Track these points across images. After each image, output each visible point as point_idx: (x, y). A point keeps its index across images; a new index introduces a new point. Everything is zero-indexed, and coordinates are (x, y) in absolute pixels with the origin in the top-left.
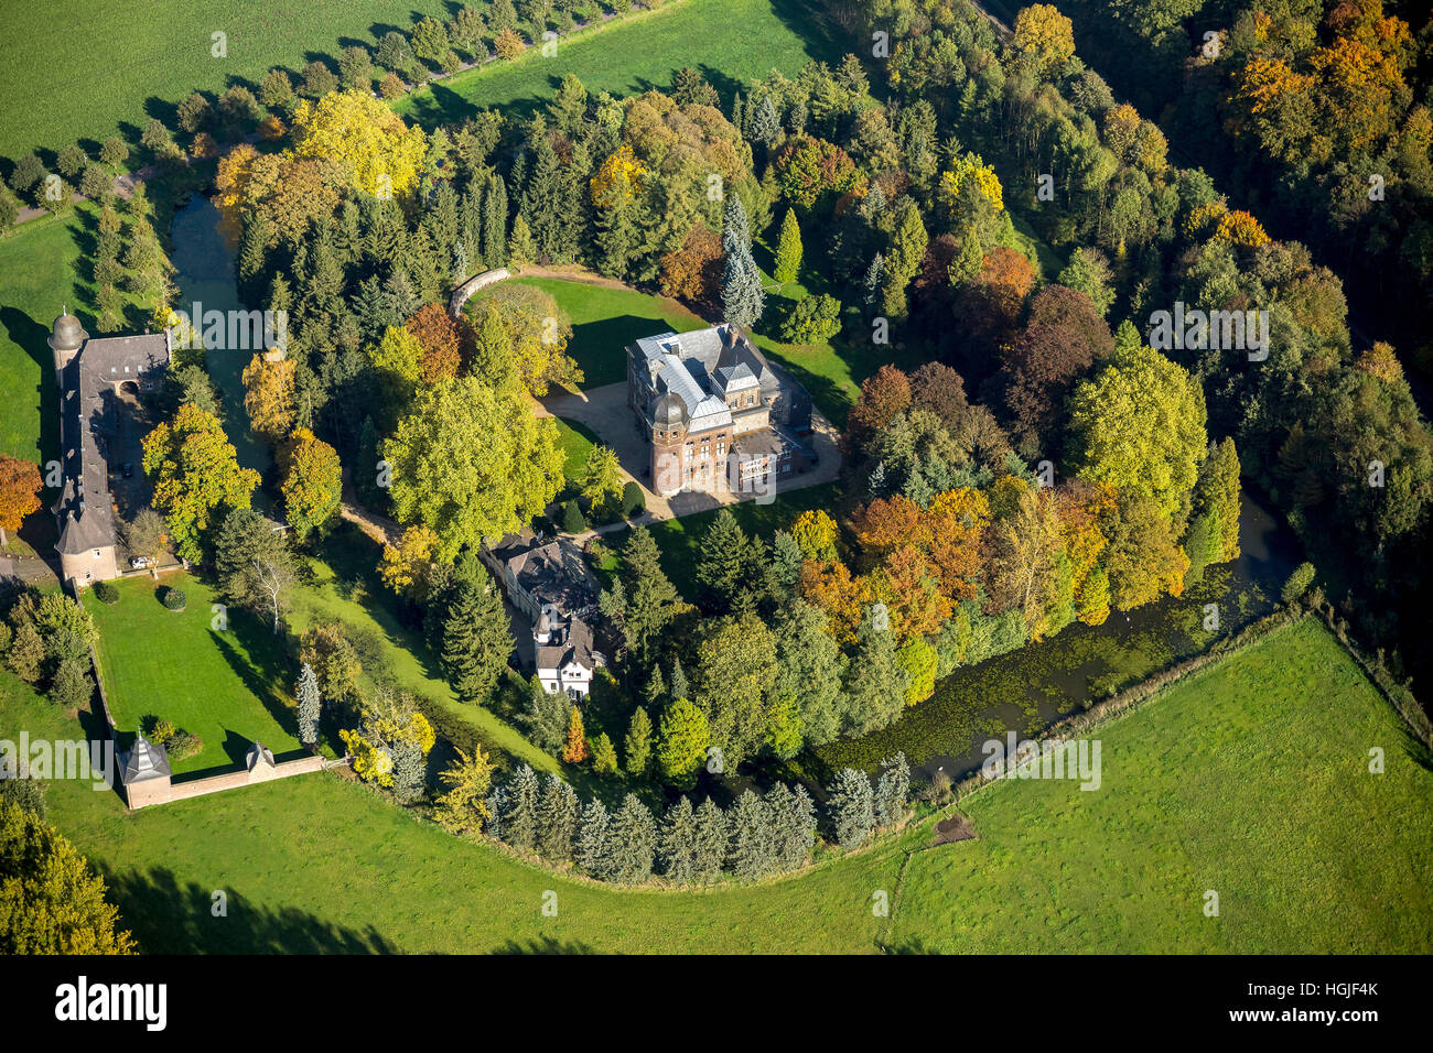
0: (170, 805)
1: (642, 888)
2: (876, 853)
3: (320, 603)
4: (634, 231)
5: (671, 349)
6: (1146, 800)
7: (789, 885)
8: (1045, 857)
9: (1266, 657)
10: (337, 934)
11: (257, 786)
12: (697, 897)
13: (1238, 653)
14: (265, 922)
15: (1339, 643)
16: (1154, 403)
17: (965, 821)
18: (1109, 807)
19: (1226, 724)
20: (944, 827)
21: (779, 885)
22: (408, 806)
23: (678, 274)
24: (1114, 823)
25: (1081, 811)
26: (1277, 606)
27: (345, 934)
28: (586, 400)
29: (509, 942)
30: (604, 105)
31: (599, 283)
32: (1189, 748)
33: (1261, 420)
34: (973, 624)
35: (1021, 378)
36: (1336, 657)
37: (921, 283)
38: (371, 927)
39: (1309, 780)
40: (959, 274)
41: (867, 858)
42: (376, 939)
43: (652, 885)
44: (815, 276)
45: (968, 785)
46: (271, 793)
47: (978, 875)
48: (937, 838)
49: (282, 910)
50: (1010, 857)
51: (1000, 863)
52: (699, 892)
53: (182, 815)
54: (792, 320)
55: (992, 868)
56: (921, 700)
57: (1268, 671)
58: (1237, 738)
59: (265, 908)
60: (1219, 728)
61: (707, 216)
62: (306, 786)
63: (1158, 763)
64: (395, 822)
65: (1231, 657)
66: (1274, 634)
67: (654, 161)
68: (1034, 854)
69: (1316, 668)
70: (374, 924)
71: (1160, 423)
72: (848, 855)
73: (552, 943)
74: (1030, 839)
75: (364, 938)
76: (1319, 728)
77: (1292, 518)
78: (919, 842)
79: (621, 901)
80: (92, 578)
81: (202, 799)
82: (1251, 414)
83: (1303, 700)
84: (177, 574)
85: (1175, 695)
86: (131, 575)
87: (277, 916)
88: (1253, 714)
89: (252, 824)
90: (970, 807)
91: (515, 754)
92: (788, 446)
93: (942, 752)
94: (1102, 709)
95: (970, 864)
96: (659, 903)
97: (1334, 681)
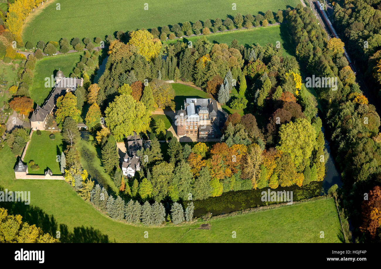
0: (25, 180)
1: (120, 221)
2: (182, 227)
3: (86, 145)
4: (203, 75)
5: (193, 102)
6: (259, 231)
7: (156, 229)
8: (224, 238)
9: (313, 205)
10: (44, 215)
11: (47, 180)
12: (132, 227)
13: (307, 203)
14: (30, 209)
15: (336, 206)
16: (299, 132)
17: (209, 225)
18: (249, 230)
19: (292, 218)
20: (203, 226)
21: (154, 229)
22: (77, 192)
23: (210, 87)
24: (247, 234)
25: (240, 230)
26: (325, 194)
27: (47, 216)
28: (175, 112)
29: (83, 226)
30: (207, 44)
31: (195, 88)
32: (279, 222)
33: (343, 147)
34: (236, 180)
35: (272, 121)
36: (333, 209)
37: (268, 98)
38: (53, 215)
39: (306, 236)
40: (275, 96)
41: (179, 228)
42: (52, 218)
43: (122, 222)
44: (250, 95)
45: (215, 217)
46: (49, 182)
47: (205, 238)
48: (200, 227)
49: (36, 206)
50: (215, 236)
51: (212, 237)
52: (133, 226)
53: (27, 183)
54: (233, 102)
55: (209, 237)
56: (217, 196)
57: (312, 209)
58: (293, 222)
59: (32, 206)
60: (290, 219)
61: (221, 74)
62: (57, 182)
63: (268, 223)
64: (73, 194)
65: (304, 203)
66: (319, 200)
67: (213, 59)
68: (222, 237)
69: (325, 211)
70: (54, 215)
71: (298, 137)
72: (175, 226)
73: (92, 228)
74: (223, 233)
75: (50, 217)
76: (317, 225)
77: (342, 174)
78: (194, 227)
79: (114, 223)
80: (37, 129)
81: (32, 180)
82: (341, 146)
83: (317, 217)
84: (57, 132)
85: (283, 209)
86: (47, 130)
87: (34, 208)
88: (301, 217)
89: (40, 188)
90: (213, 223)
91: (110, 186)
92: (213, 130)
93: (214, 209)
94: (261, 208)
95: (204, 235)
96: (122, 226)
97: (328, 215)
